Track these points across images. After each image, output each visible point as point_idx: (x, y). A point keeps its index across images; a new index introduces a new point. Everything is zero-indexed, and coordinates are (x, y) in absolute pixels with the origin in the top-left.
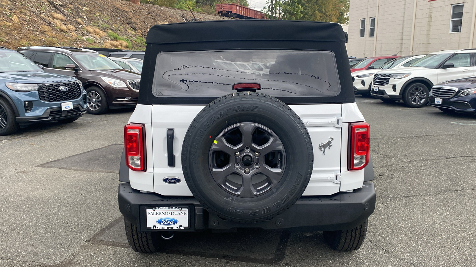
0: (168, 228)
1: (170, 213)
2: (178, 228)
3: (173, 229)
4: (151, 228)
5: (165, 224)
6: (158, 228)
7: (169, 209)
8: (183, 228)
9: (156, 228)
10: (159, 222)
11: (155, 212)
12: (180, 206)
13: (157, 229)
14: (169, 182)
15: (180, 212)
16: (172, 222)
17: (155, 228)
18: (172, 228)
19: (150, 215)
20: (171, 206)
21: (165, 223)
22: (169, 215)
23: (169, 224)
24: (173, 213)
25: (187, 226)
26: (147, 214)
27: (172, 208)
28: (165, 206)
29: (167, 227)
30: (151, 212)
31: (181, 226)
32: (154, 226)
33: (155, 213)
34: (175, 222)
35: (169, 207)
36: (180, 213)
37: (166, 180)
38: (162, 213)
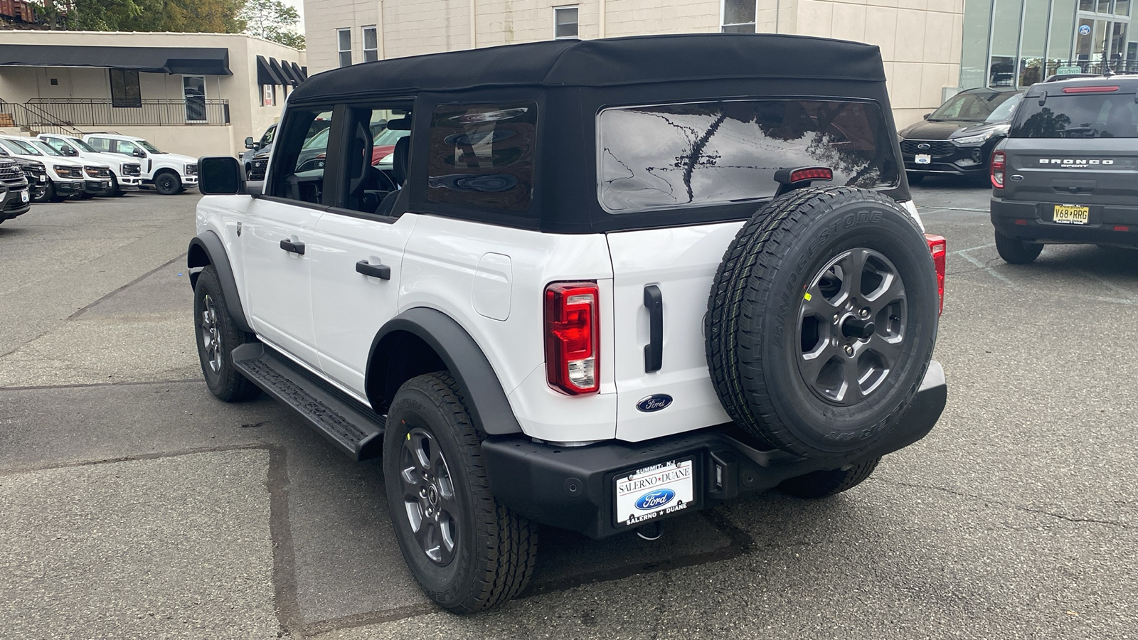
0: (658, 512)
1: (659, 479)
2: (677, 508)
3: (667, 512)
4: (625, 522)
5: (651, 506)
6: (638, 519)
7: (658, 471)
8: (685, 507)
9: (636, 519)
10: (640, 505)
11: (632, 482)
12: (678, 458)
13: (637, 521)
14: (651, 410)
15: (677, 470)
16: (664, 498)
17: (633, 521)
18: (665, 510)
19: (623, 493)
20: (662, 461)
21: (651, 504)
22: (659, 482)
23: (659, 504)
24: (665, 477)
25: (691, 499)
26: (618, 490)
27: (665, 465)
28: (652, 465)
29: (656, 512)
30: (624, 484)
31: (680, 502)
32: (632, 516)
33: (633, 486)
34: (670, 496)
35: (659, 465)
36: (678, 473)
37: (643, 406)
38: (645, 481)
